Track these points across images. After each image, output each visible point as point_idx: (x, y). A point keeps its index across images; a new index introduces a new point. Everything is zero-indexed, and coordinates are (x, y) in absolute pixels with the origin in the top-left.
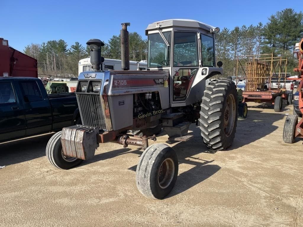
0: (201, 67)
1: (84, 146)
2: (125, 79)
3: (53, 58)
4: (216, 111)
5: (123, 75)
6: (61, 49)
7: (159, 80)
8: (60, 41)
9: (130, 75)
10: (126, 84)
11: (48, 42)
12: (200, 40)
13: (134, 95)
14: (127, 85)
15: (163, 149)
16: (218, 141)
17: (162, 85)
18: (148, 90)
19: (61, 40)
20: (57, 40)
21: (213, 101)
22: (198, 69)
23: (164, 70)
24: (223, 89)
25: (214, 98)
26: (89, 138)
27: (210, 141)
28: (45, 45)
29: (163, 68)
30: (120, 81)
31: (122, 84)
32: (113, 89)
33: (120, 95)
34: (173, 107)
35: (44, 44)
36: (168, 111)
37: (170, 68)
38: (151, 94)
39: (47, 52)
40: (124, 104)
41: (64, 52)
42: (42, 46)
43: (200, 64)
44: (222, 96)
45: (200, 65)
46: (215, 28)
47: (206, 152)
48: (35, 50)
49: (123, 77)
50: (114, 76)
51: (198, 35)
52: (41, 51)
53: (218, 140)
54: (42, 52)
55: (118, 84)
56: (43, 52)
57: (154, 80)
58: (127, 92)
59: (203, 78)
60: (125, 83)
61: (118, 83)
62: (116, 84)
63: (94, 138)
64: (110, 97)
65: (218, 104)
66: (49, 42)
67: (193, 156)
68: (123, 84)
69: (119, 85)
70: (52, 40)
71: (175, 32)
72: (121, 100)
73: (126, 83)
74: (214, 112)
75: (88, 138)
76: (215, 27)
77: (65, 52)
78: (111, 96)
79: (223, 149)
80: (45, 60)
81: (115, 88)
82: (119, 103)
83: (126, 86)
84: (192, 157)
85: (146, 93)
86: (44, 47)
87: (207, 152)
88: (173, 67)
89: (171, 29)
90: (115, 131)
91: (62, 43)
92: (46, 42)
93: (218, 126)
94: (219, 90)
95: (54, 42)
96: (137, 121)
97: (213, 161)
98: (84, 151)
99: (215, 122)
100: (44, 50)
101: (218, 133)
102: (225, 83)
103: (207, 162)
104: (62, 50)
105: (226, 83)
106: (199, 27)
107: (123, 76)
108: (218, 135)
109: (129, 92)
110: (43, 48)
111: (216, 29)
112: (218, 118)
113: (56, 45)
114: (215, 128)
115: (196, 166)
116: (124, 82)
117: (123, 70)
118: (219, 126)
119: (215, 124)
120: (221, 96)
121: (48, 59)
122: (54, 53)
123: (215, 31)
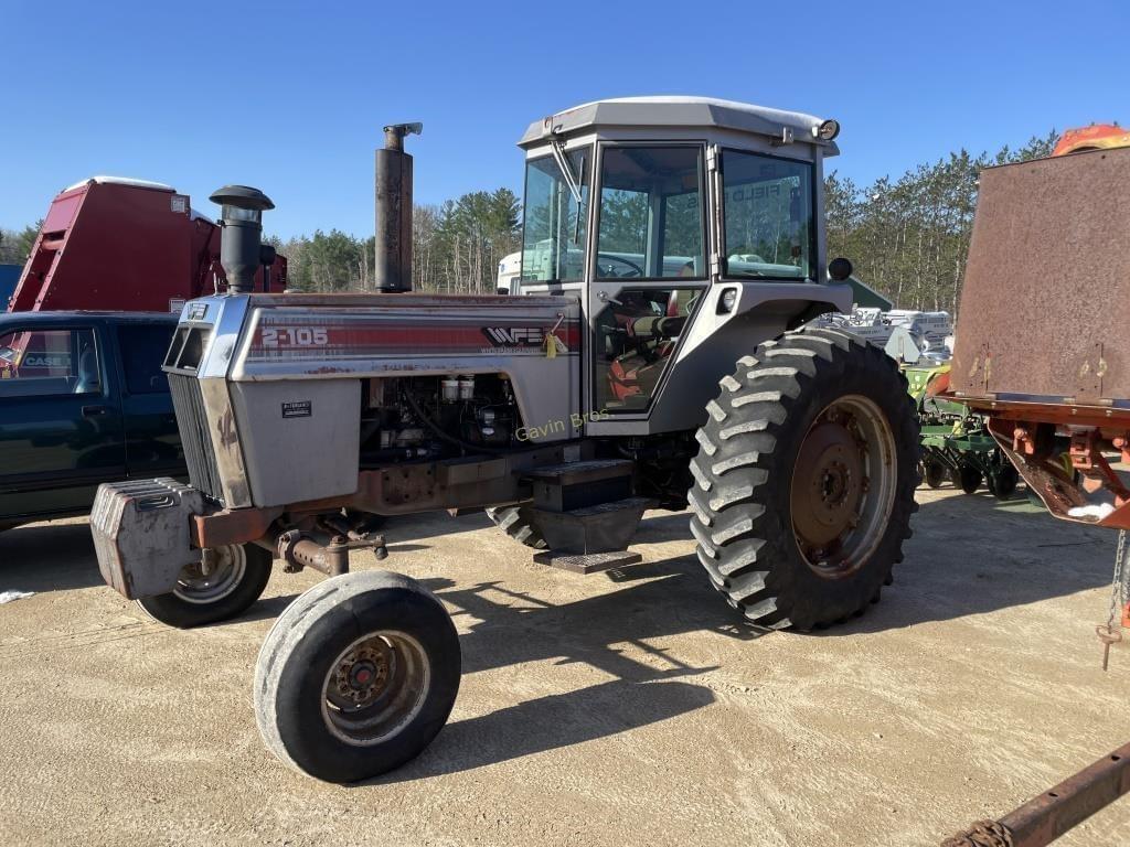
0: (717, 281)
1: (124, 550)
2: (320, 325)
3: (474, 252)
4: (742, 463)
5: (314, 308)
6: (498, 221)
7: (513, 330)
8: (498, 194)
9: (348, 310)
10: (325, 341)
11: (462, 200)
12: (716, 174)
13: (366, 382)
14: (330, 346)
15: (364, 591)
16: (755, 589)
17: (535, 351)
18: (444, 368)
19: (503, 190)
20: (491, 190)
21: (738, 421)
22: (705, 291)
23: (566, 296)
24: (791, 371)
25: (741, 408)
26: (152, 526)
27: (727, 584)
28: (453, 210)
29: (565, 286)
30: (291, 331)
31: (305, 342)
32: (252, 359)
33: (285, 381)
34: (593, 434)
35: (450, 204)
36: (571, 453)
37: (583, 286)
38: (470, 384)
39: (456, 233)
40: (310, 414)
41: (509, 232)
42: (442, 211)
43: (715, 269)
44: (776, 402)
45: (717, 275)
46: (821, 122)
47: (723, 632)
48: (423, 225)
49: (310, 316)
50: (262, 313)
51: (710, 153)
52: (441, 229)
53: (757, 585)
54: (442, 233)
55: (280, 342)
56: (444, 232)
57: (485, 331)
58: (324, 370)
59: (721, 325)
60: (320, 339)
61: (283, 337)
62: (270, 340)
63: (177, 527)
64: (238, 386)
65: (755, 435)
66: (464, 199)
67: (650, 642)
68: (309, 340)
69: (283, 346)
70: (475, 192)
71: (605, 148)
72: (295, 397)
73: (325, 337)
74: (734, 465)
75: (146, 524)
76: (820, 117)
77: (514, 229)
78: (240, 382)
79: (790, 624)
80: (450, 257)
81: (262, 356)
82: (284, 411)
83: (326, 349)
84: (644, 641)
85: (446, 377)
86: (449, 216)
87: (727, 633)
88: (594, 281)
89: (591, 139)
90: (259, 509)
91: (504, 200)
92: (457, 198)
93: (746, 525)
94: (770, 376)
95: (481, 198)
96: (387, 479)
97: (717, 667)
98: (123, 569)
99: (738, 509)
100: (448, 224)
101: (748, 557)
102: (806, 348)
103: (686, 670)
104: (502, 224)
105: (810, 349)
106: (711, 122)
107: (314, 314)
108: (752, 564)
109: (333, 370)
110: (445, 219)
111: (822, 127)
112: (747, 492)
113: (485, 210)
114: (737, 533)
115: (619, 678)
116: (316, 336)
117: (379, 292)
118: (750, 528)
119: (735, 517)
120: (770, 401)
121: (458, 256)
122: (478, 235)
123: (820, 134)
